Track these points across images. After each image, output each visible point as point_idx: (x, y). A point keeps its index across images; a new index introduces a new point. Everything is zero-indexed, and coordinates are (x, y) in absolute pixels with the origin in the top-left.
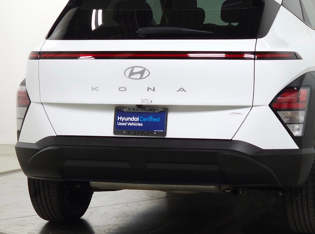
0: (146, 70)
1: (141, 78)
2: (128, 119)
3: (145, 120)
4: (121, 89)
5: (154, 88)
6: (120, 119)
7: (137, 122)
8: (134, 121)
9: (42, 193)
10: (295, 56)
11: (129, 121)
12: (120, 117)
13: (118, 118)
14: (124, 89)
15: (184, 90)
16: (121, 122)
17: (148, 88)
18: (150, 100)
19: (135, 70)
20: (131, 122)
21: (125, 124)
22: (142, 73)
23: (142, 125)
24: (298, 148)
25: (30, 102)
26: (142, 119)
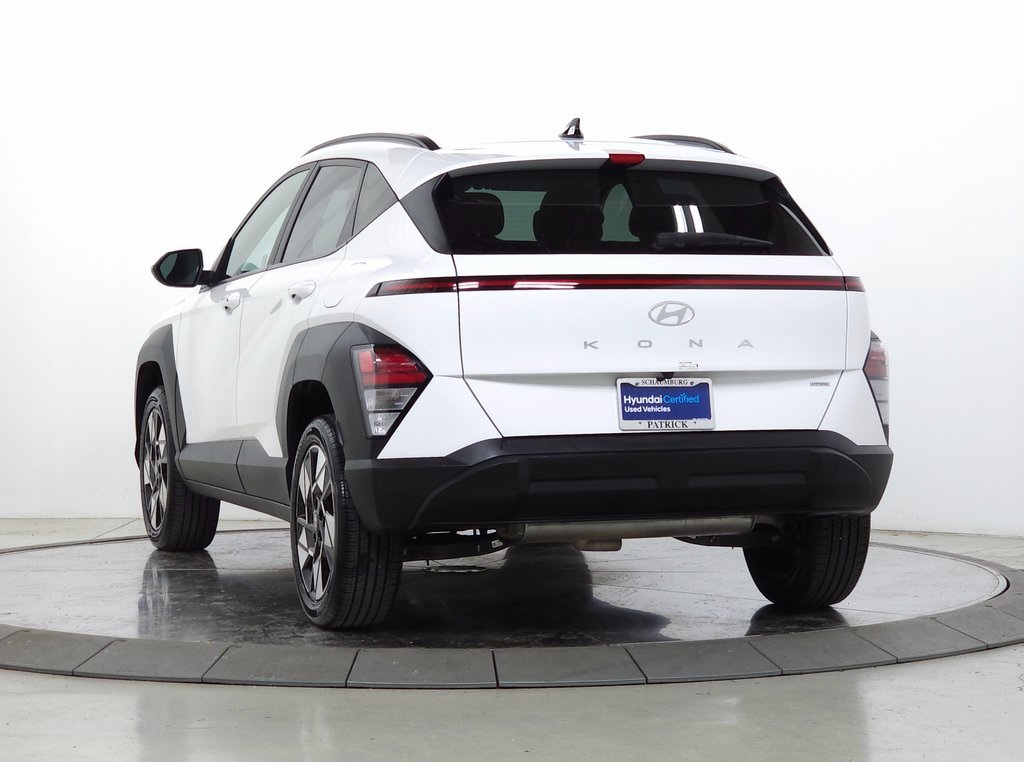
0: (688, 310)
1: (678, 324)
2: (642, 400)
3: (673, 400)
4: (642, 344)
5: (701, 341)
6: (627, 401)
7: (659, 405)
11: (645, 405)
13: (625, 399)
14: (647, 344)
15: (749, 344)
16: (631, 406)
17: (691, 342)
18: (695, 363)
20: (649, 405)
21: (640, 409)
22: (680, 314)
25: (430, 377)
26: (667, 399)
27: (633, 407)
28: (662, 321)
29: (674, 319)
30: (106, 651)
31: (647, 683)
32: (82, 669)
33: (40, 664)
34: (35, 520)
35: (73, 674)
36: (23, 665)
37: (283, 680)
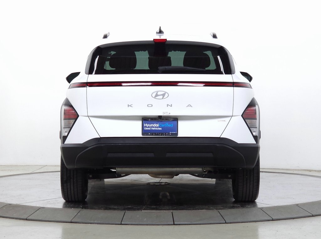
0: (166, 93)
1: (162, 99)
2: (151, 125)
3: (163, 126)
4: (149, 106)
5: (171, 105)
6: (145, 126)
7: (157, 127)
8: (155, 126)
10: (250, 86)
11: (152, 127)
12: (145, 124)
13: (145, 125)
14: (151, 106)
15: (191, 106)
16: (147, 127)
17: (168, 105)
18: (169, 112)
19: (159, 93)
20: (154, 127)
21: (150, 129)
22: (164, 95)
23: (161, 129)
24: (255, 143)
25: (78, 116)
26: (161, 125)
27: (147, 128)
28: (156, 98)
29: (161, 97)
30: (38, 212)
31: (226, 223)
32: (30, 218)
33: (15, 216)
34: (11, 166)
35: (26, 220)
36: (9, 216)
37: (99, 222)
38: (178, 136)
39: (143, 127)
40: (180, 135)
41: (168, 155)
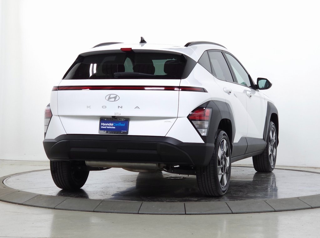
0: (118, 96)
1: (114, 101)
2: (107, 124)
3: (117, 125)
4: (104, 107)
5: (122, 107)
7: (112, 126)
8: (111, 125)
9: (58, 171)
10: (204, 90)
11: (107, 126)
13: (102, 124)
15: (138, 108)
16: (103, 126)
17: (119, 107)
18: (119, 113)
19: (112, 96)
20: (109, 126)
21: (105, 127)
22: (115, 98)
23: (115, 128)
24: (204, 142)
25: (52, 115)
26: (115, 124)
28: (109, 100)
29: (113, 100)
38: (128, 135)
39: (100, 126)
40: (130, 133)
41: (119, 151)
